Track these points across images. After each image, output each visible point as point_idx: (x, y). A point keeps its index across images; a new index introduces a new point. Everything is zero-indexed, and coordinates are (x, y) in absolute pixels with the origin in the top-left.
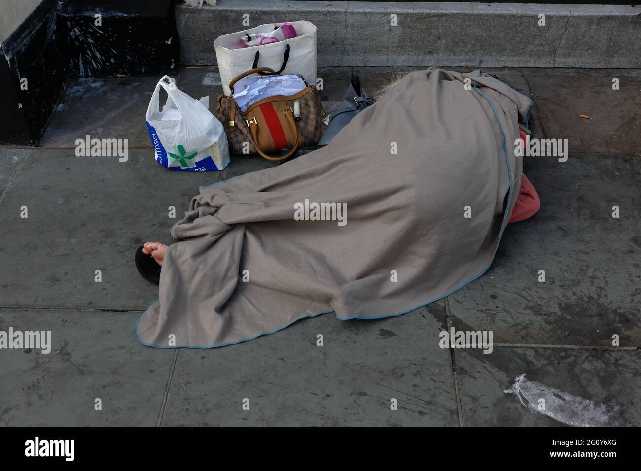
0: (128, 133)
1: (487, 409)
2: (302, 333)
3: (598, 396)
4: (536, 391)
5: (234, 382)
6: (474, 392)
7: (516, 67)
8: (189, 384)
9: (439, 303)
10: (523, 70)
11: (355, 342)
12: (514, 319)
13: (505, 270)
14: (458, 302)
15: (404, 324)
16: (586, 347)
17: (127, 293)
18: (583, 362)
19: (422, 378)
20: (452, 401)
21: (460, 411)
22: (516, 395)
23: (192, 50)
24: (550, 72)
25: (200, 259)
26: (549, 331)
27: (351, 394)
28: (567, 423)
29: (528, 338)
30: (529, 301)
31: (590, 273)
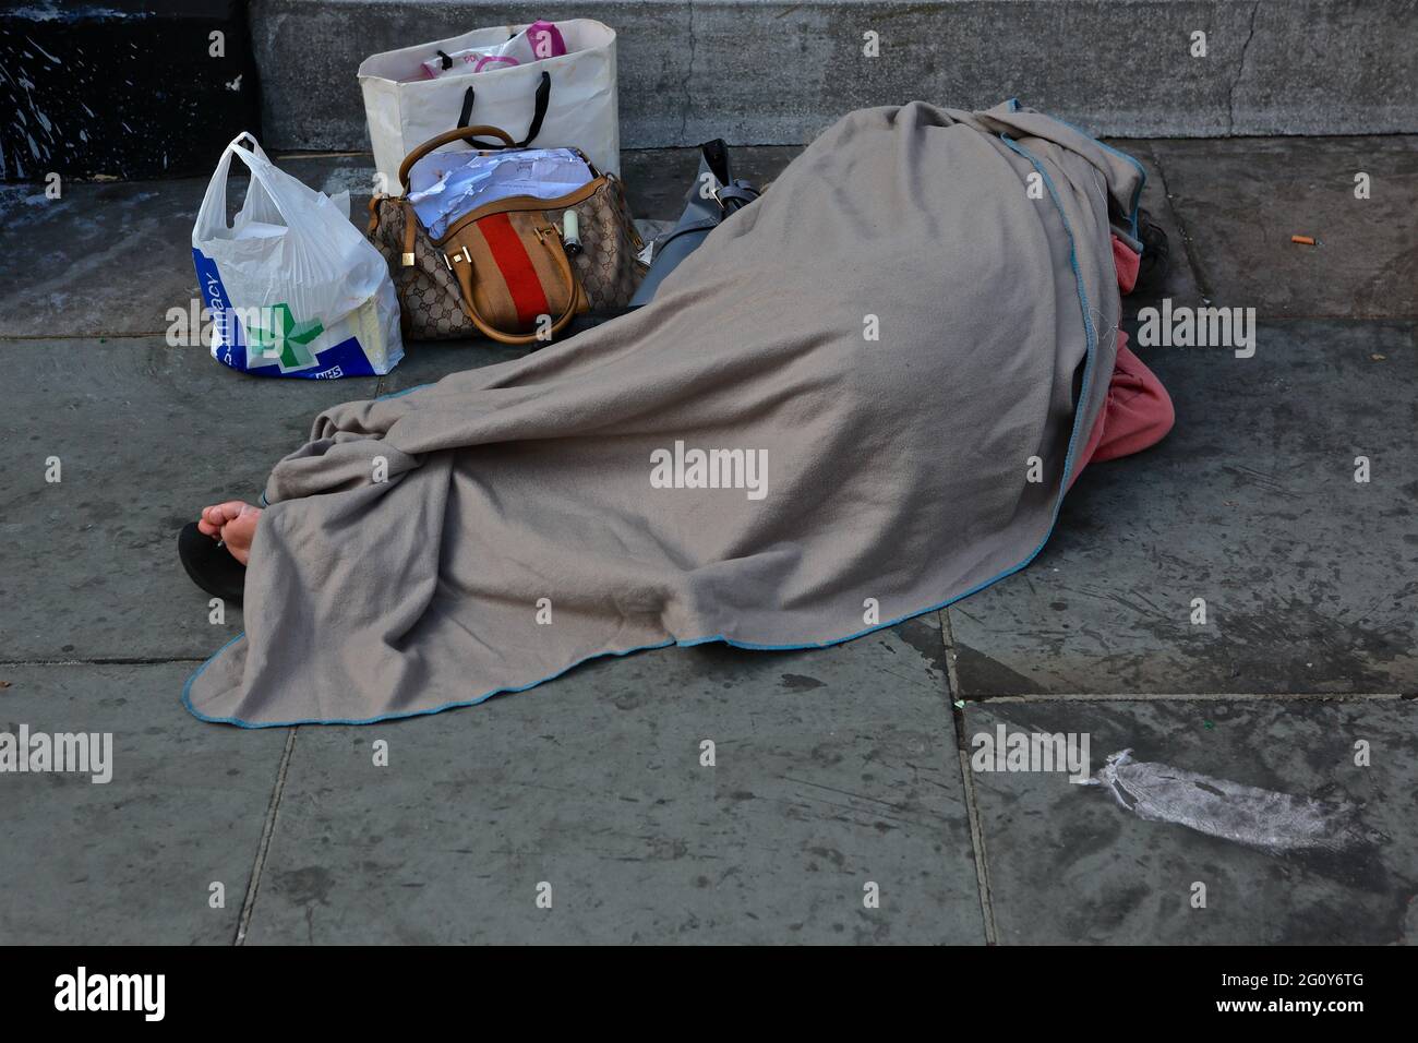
0: (135, 303)
1: (1039, 816)
2: (596, 688)
3: (1302, 786)
4: (1155, 779)
5: (435, 784)
6: (1008, 786)
7: (1131, 139)
8: (326, 793)
9: (927, 621)
10: (1152, 145)
11: (724, 701)
12: (1108, 648)
13: (1088, 556)
14: (973, 618)
15: (842, 663)
16: (1280, 697)
17: (162, 626)
18: (1271, 723)
19: (884, 763)
20: (956, 803)
21: (973, 821)
22: (1107, 789)
23: (295, 112)
24: (1219, 146)
25: (343, 534)
26: (1192, 669)
27: (716, 798)
28: (1226, 835)
29: (1140, 683)
30: (1145, 612)
31: (1297, 554)
